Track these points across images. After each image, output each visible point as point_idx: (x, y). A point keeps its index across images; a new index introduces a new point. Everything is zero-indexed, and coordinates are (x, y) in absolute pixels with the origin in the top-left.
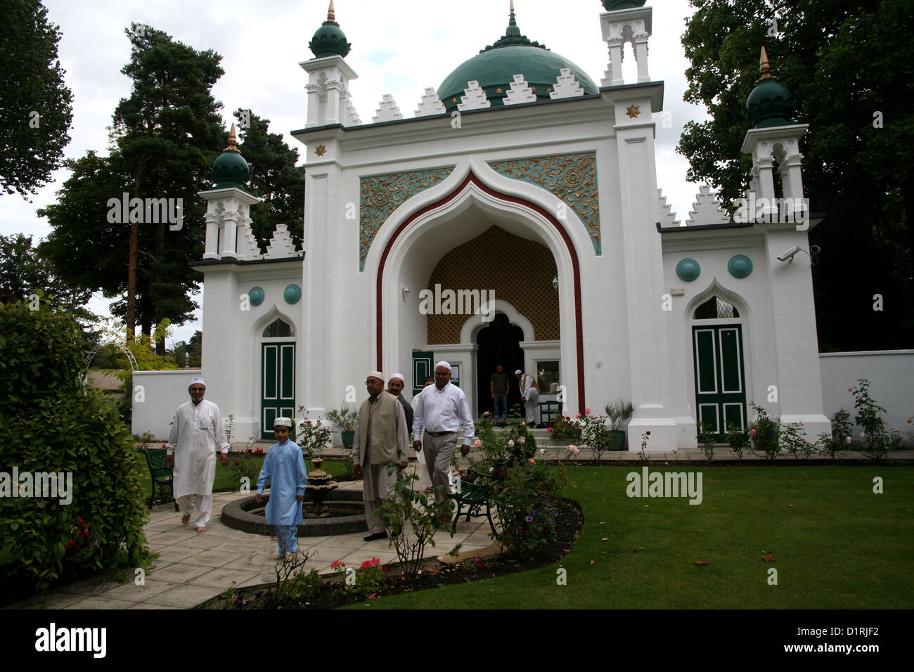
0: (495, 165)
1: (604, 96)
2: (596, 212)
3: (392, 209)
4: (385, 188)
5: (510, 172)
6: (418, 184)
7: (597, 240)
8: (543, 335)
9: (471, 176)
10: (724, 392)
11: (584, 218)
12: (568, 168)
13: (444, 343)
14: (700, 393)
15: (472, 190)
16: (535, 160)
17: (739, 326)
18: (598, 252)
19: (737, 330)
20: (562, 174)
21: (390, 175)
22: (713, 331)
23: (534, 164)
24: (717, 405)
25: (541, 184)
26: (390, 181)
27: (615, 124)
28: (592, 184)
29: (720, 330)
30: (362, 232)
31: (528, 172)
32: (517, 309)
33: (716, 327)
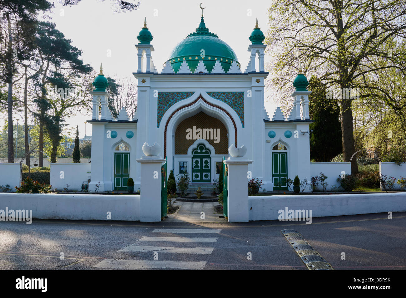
0: (209, 93)
1: (249, 75)
2: (243, 113)
3: (170, 106)
4: (167, 97)
5: (215, 96)
6: (180, 97)
7: (243, 122)
8: (218, 153)
9: (200, 97)
10: (281, 174)
11: (239, 114)
12: (234, 97)
13: (181, 154)
14: (274, 174)
15: (200, 101)
16: (224, 93)
17: (287, 153)
18: (243, 127)
19: (286, 154)
20: (232, 99)
21: (170, 93)
22: (278, 154)
23: (223, 94)
24: (279, 178)
25: (225, 101)
26: (169, 95)
27: (252, 85)
28: (242, 103)
29: (281, 154)
30: (158, 113)
31: (221, 97)
32: (209, 143)
33: (279, 153)
